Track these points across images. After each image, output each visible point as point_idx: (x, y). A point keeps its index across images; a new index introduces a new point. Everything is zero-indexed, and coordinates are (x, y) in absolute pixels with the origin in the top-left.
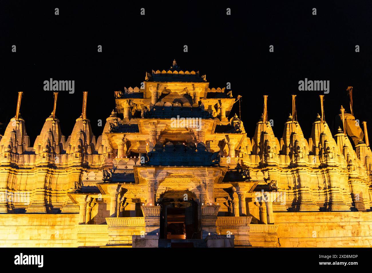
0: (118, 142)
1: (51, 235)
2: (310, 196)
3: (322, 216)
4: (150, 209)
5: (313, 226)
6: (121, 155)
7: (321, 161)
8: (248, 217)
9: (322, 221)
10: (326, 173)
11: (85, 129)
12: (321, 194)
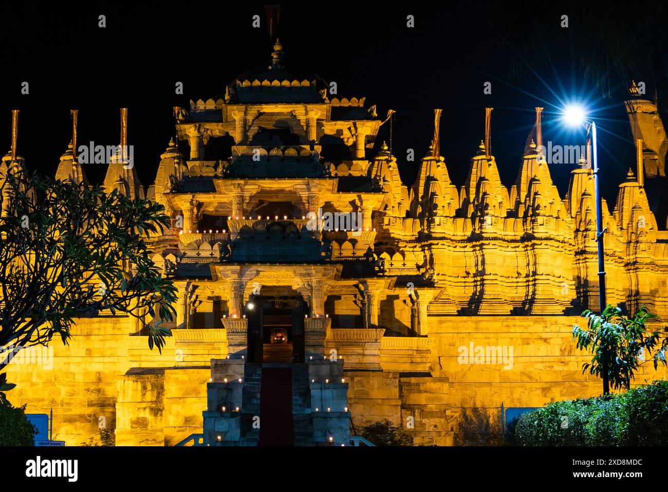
0: (184, 207)
1: (85, 350)
2: (499, 289)
3: (513, 323)
4: (234, 322)
5: (497, 339)
6: (189, 228)
7: (525, 228)
8: (379, 330)
9: (512, 330)
10: (531, 250)
11: (126, 176)
12: (519, 284)
